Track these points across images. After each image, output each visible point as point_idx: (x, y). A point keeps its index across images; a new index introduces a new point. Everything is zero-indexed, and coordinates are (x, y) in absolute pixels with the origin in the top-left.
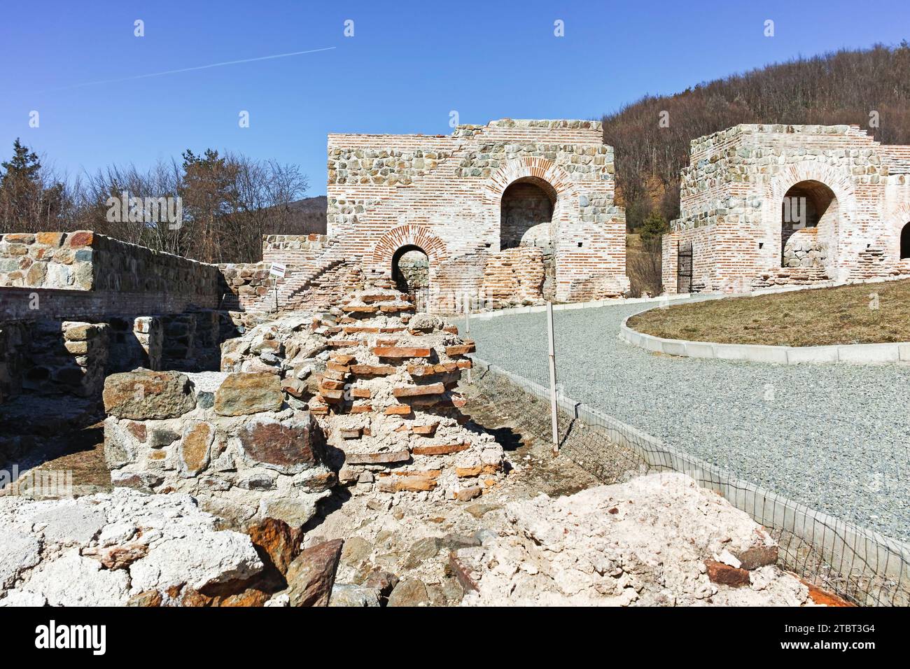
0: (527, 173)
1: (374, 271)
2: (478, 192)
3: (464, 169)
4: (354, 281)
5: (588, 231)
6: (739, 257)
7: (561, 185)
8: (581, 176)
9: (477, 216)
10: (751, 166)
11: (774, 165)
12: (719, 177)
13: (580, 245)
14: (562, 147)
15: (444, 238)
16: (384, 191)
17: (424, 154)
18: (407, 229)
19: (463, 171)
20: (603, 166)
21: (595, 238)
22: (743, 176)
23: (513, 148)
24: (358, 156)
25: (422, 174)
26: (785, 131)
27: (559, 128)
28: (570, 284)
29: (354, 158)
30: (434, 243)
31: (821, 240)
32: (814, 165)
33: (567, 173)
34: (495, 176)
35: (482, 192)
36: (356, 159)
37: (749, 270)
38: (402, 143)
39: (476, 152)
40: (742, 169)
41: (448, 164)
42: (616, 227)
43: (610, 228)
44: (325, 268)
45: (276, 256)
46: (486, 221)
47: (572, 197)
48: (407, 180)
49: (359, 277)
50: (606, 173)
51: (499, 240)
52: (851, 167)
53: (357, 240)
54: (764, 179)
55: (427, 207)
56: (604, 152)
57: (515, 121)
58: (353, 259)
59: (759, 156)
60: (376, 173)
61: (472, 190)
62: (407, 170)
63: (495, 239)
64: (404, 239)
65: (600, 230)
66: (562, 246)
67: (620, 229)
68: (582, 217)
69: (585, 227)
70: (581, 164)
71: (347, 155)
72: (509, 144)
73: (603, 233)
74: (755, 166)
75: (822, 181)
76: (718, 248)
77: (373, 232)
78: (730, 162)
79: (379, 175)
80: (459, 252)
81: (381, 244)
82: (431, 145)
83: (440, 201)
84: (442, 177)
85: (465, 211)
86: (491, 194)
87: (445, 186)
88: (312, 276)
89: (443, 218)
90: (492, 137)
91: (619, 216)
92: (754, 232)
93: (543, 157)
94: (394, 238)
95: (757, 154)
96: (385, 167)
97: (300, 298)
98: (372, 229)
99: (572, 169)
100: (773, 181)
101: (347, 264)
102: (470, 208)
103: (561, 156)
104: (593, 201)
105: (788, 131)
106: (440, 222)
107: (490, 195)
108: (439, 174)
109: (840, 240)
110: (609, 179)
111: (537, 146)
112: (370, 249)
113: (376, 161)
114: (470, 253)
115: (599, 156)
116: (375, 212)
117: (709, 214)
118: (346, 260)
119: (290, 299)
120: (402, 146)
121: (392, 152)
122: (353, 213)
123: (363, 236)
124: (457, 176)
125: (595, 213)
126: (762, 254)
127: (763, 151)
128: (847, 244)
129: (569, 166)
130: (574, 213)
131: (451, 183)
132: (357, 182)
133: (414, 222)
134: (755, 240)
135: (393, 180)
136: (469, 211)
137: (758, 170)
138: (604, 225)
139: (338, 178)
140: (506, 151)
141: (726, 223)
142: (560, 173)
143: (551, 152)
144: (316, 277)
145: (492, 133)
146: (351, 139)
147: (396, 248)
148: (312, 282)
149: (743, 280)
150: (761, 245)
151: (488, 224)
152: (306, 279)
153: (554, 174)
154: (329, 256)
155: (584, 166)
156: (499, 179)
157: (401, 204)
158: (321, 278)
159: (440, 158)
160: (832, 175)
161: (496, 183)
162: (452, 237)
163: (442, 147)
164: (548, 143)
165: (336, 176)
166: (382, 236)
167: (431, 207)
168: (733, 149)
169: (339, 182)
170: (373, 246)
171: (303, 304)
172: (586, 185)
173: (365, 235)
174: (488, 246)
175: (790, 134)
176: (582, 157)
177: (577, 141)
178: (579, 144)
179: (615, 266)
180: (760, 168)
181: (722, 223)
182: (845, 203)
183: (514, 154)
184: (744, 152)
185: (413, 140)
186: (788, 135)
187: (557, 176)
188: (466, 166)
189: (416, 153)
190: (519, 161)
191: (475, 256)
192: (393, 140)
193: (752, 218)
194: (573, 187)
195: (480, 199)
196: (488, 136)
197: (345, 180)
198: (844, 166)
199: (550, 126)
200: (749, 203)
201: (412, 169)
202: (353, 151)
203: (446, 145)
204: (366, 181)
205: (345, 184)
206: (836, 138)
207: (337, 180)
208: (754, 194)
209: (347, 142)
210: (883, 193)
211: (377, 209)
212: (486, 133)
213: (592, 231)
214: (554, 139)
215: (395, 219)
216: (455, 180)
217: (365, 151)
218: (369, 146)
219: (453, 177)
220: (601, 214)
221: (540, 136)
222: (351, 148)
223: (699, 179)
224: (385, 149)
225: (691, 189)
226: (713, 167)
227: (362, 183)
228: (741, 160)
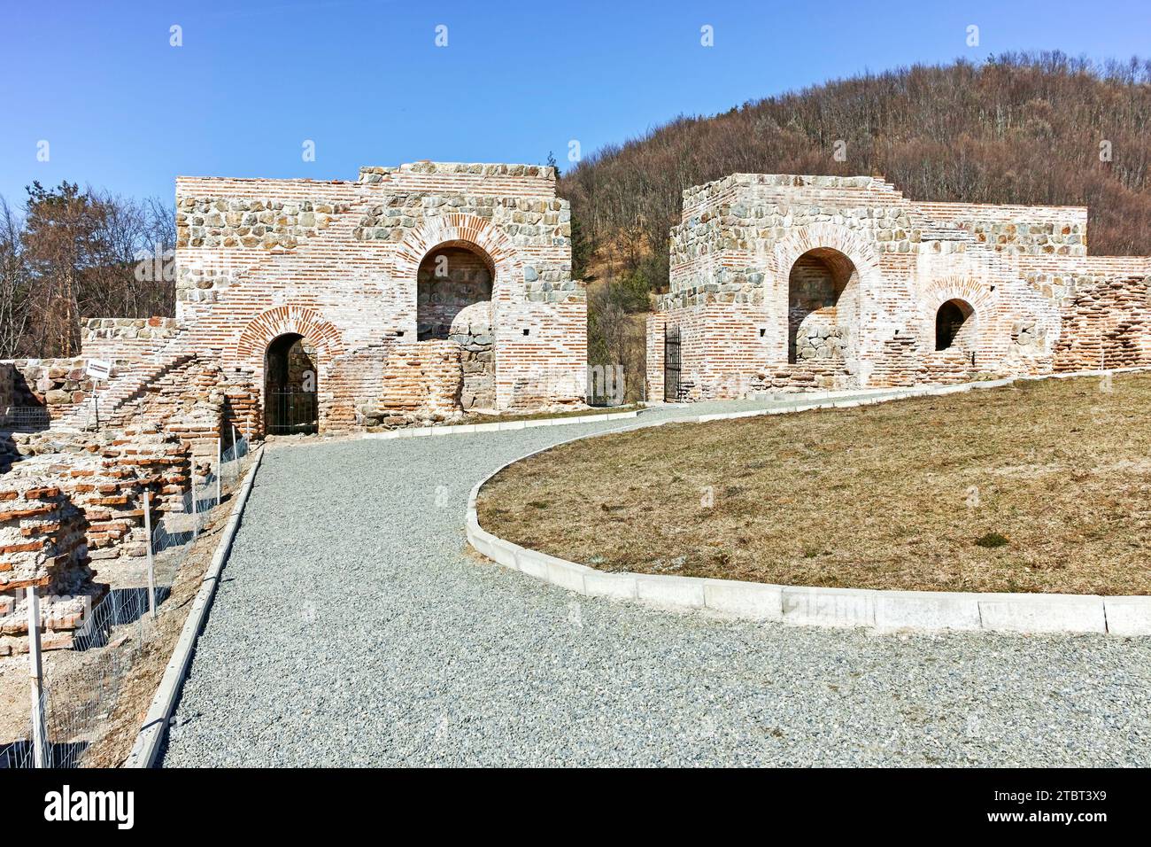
0: (454, 236)
1: (238, 370)
2: (385, 260)
3: (366, 230)
4: (208, 385)
5: (537, 314)
6: (734, 348)
7: (499, 252)
8: (527, 240)
9: (384, 293)
10: (749, 228)
11: (779, 227)
12: (711, 242)
13: (526, 332)
14: (501, 200)
15: (338, 324)
16: (257, 257)
17: (315, 207)
18: (286, 311)
19: (365, 232)
20: (556, 227)
21: (546, 323)
22: (740, 241)
23: (434, 201)
24: (221, 208)
25: (311, 234)
26: (792, 184)
27: (496, 175)
28: (513, 386)
29: (214, 211)
30: (324, 331)
31: (841, 323)
32: (829, 228)
33: (508, 236)
34: (409, 238)
35: (390, 261)
36: (217, 212)
37: (747, 365)
38: (284, 191)
39: (383, 206)
40: (738, 233)
41: (344, 222)
42: (573, 308)
43: (566, 310)
44: (168, 367)
45: (101, 349)
46: (397, 301)
47: (515, 268)
48: (290, 243)
49: (215, 379)
50: (560, 237)
51: (415, 326)
52: (875, 231)
53: (214, 327)
54: (766, 246)
55: (313, 282)
56: (557, 208)
57: (437, 164)
58: (209, 353)
59: (760, 215)
60: (246, 231)
61: (376, 257)
62: (290, 228)
63: (410, 325)
64: (281, 324)
65: (553, 312)
66: (502, 333)
67: (578, 310)
68: (528, 296)
69: (533, 308)
70: (526, 225)
71: (205, 206)
72: (429, 196)
73: (556, 316)
74: (755, 228)
75: (839, 249)
76: (708, 335)
77: (237, 316)
78: (723, 223)
79: (251, 235)
80: (359, 342)
81: (249, 333)
82: (323, 194)
83: (332, 273)
84: (335, 240)
85: (367, 287)
86: (404, 264)
87: (340, 252)
88: (148, 378)
89: (336, 295)
90: (404, 186)
91: (578, 294)
92: (753, 315)
93: (474, 214)
94: (267, 324)
95: (757, 213)
96: (259, 224)
97: (132, 409)
98: (236, 311)
99: (514, 231)
100: (778, 249)
101: (199, 361)
102: (374, 282)
103: (499, 213)
104: (544, 274)
105: (795, 184)
106: (333, 301)
107: (402, 264)
108: (332, 235)
109: (862, 325)
110: (565, 245)
111: (467, 200)
112: (233, 340)
113: (246, 215)
114: (375, 344)
115: (550, 213)
116: (240, 288)
117: (698, 291)
118: (198, 354)
119: (117, 411)
120: (283, 195)
121: (269, 203)
122: (213, 288)
123: (222, 321)
124: (355, 239)
125: (545, 290)
126: (764, 344)
127: (764, 209)
128: (870, 330)
129: (510, 227)
130: (517, 290)
131: (347, 248)
132: (218, 244)
133: (296, 302)
134: (755, 325)
135: (271, 242)
136: (372, 287)
137: (758, 234)
138: (558, 306)
139: (192, 238)
140: (423, 205)
141: (718, 302)
142: (498, 236)
143: (486, 207)
144: (155, 379)
145: (405, 180)
146: (209, 185)
147: (270, 338)
148: (149, 386)
149: (741, 378)
150: (763, 332)
151: (400, 304)
152: (139, 382)
153: (490, 237)
154: (172, 350)
155: (531, 226)
156: (415, 244)
157: (277, 277)
158: (162, 380)
159: (336, 212)
160: (851, 241)
161: (409, 249)
162: (351, 322)
163: (339, 197)
164: (481, 195)
165: (189, 236)
166: (250, 321)
167: (320, 281)
168: (726, 206)
169: (193, 245)
170: (238, 336)
171: (137, 417)
172: (534, 252)
173: (225, 321)
174: (400, 334)
175: (798, 187)
176: (527, 214)
177: (522, 192)
178: (523, 198)
179: (573, 360)
180: (761, 231)
181: (713, 303)
182: (868, 278)
183: (434, 210)
184: (740, 209)
185: (300, 187)
186: (796, 188)
187: (495, 239)
188: (368, 225)
189: (303, 205)
190: (441, 219)
191: (382, 348)
192: (270, 187)
193: (750, 296)
194: (516, 255)
195: (388, 270)
196: (399, 184)
197: (201, 241)
198: (866, 230)
199: (484, 172)
200: (747, 276)
201: (299, 227)
202: (213, 201)
203: (345, 195)
204: (232, 243)
205: (202, 247)
206: (855, 194)
207: (190, 242)
208: (754, 266)
209: (205, 188)
210: (914, 265)
211: (243, 285)
212: (395, 181)
213: (542, 314)
214: (490, 189)
215: (269, 298)
216: (353, 244)
217: (230, 200)
218: (237, 194)
219: (351, 240)
220: (554, 291)
221: (470, 186)
222: (210, 198)
223: (690, 243)
224: (259, 199)
225: (681, 255)
226: (704, 228)
227: (226, 245)
228: (736, 220)
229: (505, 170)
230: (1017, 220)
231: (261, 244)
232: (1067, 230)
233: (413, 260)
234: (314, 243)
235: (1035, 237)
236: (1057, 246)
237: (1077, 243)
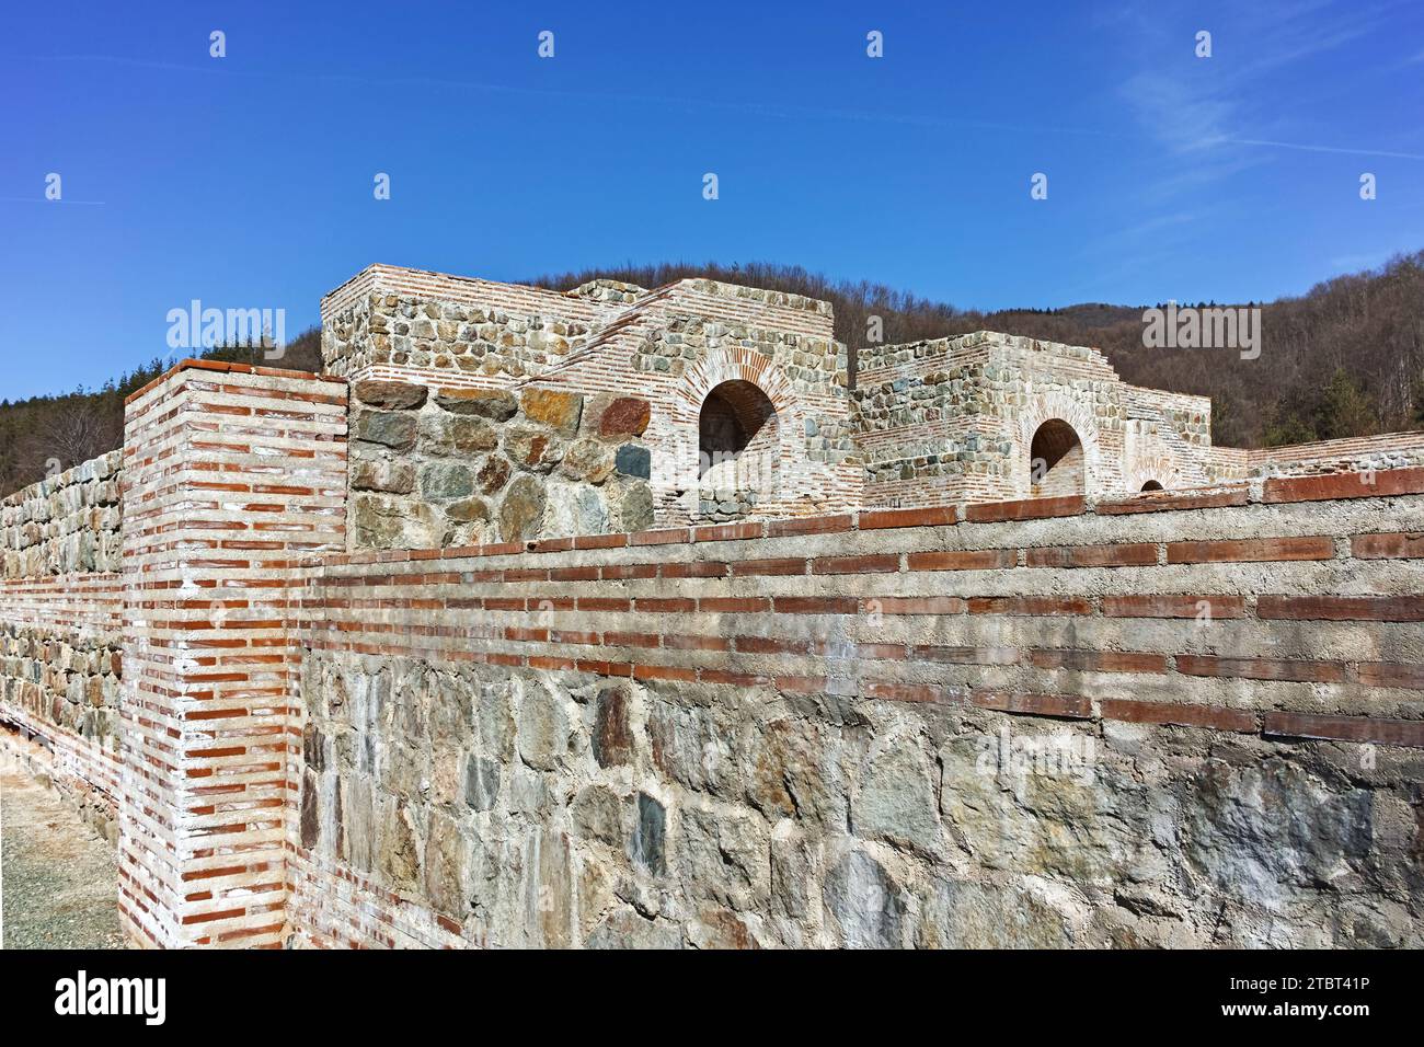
0: (736, 375)
2: (665, 399)
3: (644, 356)
5: (817, 476)
7: (780, 399)
8: (807, 387)
9: (664, 440)
11: (1022, 394)
12: (948, 406)
14: (782, 336)
17: (546, 325)
19: (643, 359)
20: (834, 374)
21: (825, 487)
22: (991, 406)
23: (716, 329)
24: (431, 314)
25: (541, 360)
26: (1031, 349)
27: (777, 305)
29: (422, 317)
32: (1060, 398)
33: (788, 379)
34: (691, 373)
35: (671, 400)
36: (426, 318)
38: (511, 299)
39: (662, 329)
40: (989, 395)
42: (851, 471)
43: (844, 473)
46: (678, 452)
47: (796, 419)
48: (517, 369)
50: (838, 385)
52: (1095, 406)
54: (1013, 413)
56: (835, 351)
57: (719, 284)
59: (1007, 379)
61: (656, 394)
62: (517, 349)
65: (832, 475)
67: (856, 474)
68: (808, 453)
69: (813, 469)
70: (805, 368)
71: (411, 309)
72: (710, 322)
73: (835, 481)
74: (1002, 392)
75: (1069, 421)
78: (976, 384)
79: (468, 354)
82: (556, 309)
86: (686, 406)
87: (616, 384)
90: (685, 306)
91: (855, 455)
92: (1003, 488)
93: (756, 350)
95: (1005, 376)
96: (479, 341)
99: (794, 375)
100: (1022, 416)
102: (655, 426)
103: (781, 351)
104: (822, 429)
105: (1034, 350)
107: (683, 405)
108: (606, 361)
110: (842, 395)
111: (748, 330)
115: (830, 357)
117: (940, 459)
120: (510, 305)
121: (492, 314)
124: (633, 369)
125: (825, 448)
127: (1010, 373)
129: (791, 368)
130: (798, 445)
131: (625, 380)
132: (428, 362)
135: (494, 366)
136: (653, 431)
137: (1007, 399)
138: (836, 468)
140: (705, 334)
141: (974, 473)
142: (779, 380)
143: (767, 342)
145: (687, 299)
146: (418, 280)
151: (681, 455)
153: (771, 379)
155: (810, 370)
156: (696, 381)
160: (1078, 414)
161: (691, 387)
163: (574, 315)
164: (763, 328)
165: (389, 347)
169: (394, 360)
172: (813, 402)
174: (680, 493)
176: (807, 355)
177: (803, 329)
178: (804, 335)
180: (1008, 396)
181: (970, 473)
182: (1090, 452)
183: (717, 340)
184: (992, 371)
185: (529, 297)
186: (1035, 353)
187: (776, 383)
188: (646, 352)
189: (533, 321)
190: (724, 353)
191: (660, 511)
192: (494, 291)
193: (1000, 467)
194: (797, 404)
195: (669, 411)
196: (681, 304)
197: (406, 357)
198: (1087, 404)
199: (765, 298)
200: (997, 445)
201: (527, 349)
202: (421, 303)
203: (582, 313)
204: (444, 363)
205: (406, 365)
206: (1080, 364)
207: (391, 358)
208: (1002, 434)
209: (411, 284)
210: (1123, 443)
212: (676, 300)
213: (823, 477)
214: (772, 321)
216: (631, 375)
217: (444, 305)
218: (453, 297)
219: (629, 369)
220: (832, 450)
221: (753, 315)
222: (418, 298)
223: (895, 407)
224: (480, 307)
225: (873, 422)
226: (933, 389)
227: (438, 365)
228: (988, 382)
229: (786, 302)
231: (481, 367)
232: (1198, 419)
233: (694, 402)
234: (587, 369)
236: (1192, 435)
237: (1205, 432)
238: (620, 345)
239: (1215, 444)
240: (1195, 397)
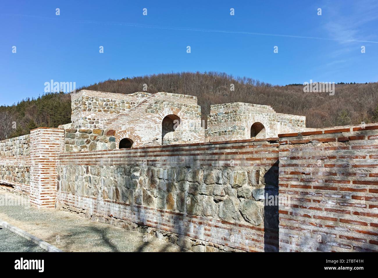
0: (171, 113)
7: (183, 119)
8: (190, 116)
9: (153, 128)
12: (230, 119)
13: (190, 140)
14: (184, 104)
15: (140, 136)
16: (108, 115)
17: (125, 102)
18: (125, 131)
19: (148, 110)
20: (197, 113)
21: (195, 138)
22: (240, 119)
24: (97, 100)
25: (124, 110)
27: (182, 98)
30: (136, 138)
33: (185, 114)
34: (160, 113)
35: (155, 119)
36: (96, 101)
38: (116, 97)
39: (153, 103)
40: (239, 117)
42: (201, 134)
50: (198, 115)
52: (269, 119)
54: (245, 121)
55: (134, 124)
56: (198, 108)
59: (244, 113)
60: (104, 108)
61: (151, 118)
63: (160, 137)
64: (124, 135)
67: (203, 135)
68: (190, 130)
69: (191, 134)
70: (190, 111)
71: (92, 99)
72: (165, 102)
73: (197, 136)
74: (243, 116)
75: (261, 123)
78: (236, 114)
79: (106, 109)
80: (146, 141)
82: (128, 99)
83: (139, 121)
84: (139, 112)
85: (149, 126)
87: (141, 116)
89: (140, 128)
90: (159, 98)
91: (203, 131)
93: (177, 108)
96: (108, 106)
99: (187, 113)
100: (248, 122)
103: (183, 108)
107: (158, 120)
110: (199, 117)
111: (175, 103)
113: (104, 103)
114: (150, 142)
115: (196, 109)
116: (112, 124)
117: (227, 131)
120: (116, 98)
121: (112, 100)
122: (94, 124)
124: (145, 112)
129: (186, 112)
131: (143, 115)
132: (96, 111)
133: (129, 129)
135: (112, 111)
137: (244, 118)
138: (198, 134)
139: (88, 109)
140: (164, 104)
141: (235, 134)
142: (183, 114)
143: (180, 106)
146: (94, 93)
147: (121, 139)
151: (157, 131)
153: (181, 114)
156: (161, 115)
157: (123, 121)
159: (131, 104)
160: (264, 121)
161: (159, 116)
162: (144, 136)
163: (133, 100)
164: (178, 103)
165: (87, 108)
168: (237, 110)
169: (88, 111)
172: (192, 119)
174: (157, 139)
176: (190, 109)
178: (189, 104)
182: (267, 130)
183: (167, 106)
184: (240, 111)
185: (120, 96)
186: (252, 107)
190: (168, 108)
191: (152, 143)
192: (112, 95)
193: (242, 133)
194: (187, 119)
195: (154, 122)
196: (157, 98)
197: (91, 110)
198: (267, 118)
199: (179, 96)
200: (241, 128)
201: (120, 108)
202: (94, 98)
204: (100, 111)
206: (265, 109)
208: (242, 125)
209: (92, 94)
210: (277, 127)
211: (113, 123)
213: (194, 136)
214: (181, 101)
215: (120, 127)
216: (145, 114)
217: (100, 98)
218: (102, 96)
221: (176, 100)
223: (218, 119)
224: (109, 99)
225: (213, 122)
226: (226, 115)
227: (98, 111)
228: (239, 114)
229: (185, 97)
230: (292, 118)
232: (302, 121)
233: (161, 119)
235: (296, 122)
236: (300, 125)
237: (304, 124)
238: (142, 107)
239: (306, 127)
240: (301, 116)
